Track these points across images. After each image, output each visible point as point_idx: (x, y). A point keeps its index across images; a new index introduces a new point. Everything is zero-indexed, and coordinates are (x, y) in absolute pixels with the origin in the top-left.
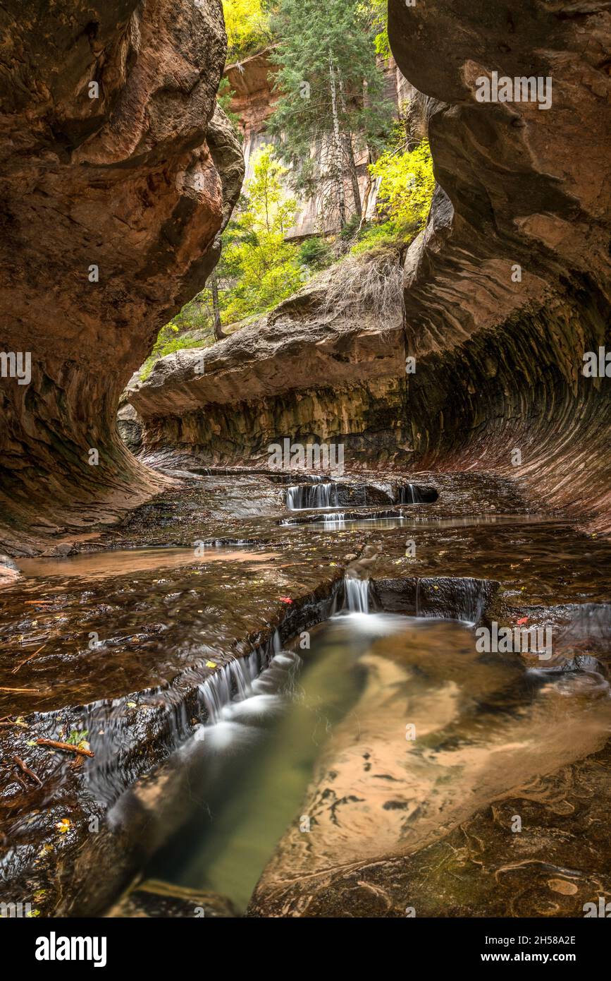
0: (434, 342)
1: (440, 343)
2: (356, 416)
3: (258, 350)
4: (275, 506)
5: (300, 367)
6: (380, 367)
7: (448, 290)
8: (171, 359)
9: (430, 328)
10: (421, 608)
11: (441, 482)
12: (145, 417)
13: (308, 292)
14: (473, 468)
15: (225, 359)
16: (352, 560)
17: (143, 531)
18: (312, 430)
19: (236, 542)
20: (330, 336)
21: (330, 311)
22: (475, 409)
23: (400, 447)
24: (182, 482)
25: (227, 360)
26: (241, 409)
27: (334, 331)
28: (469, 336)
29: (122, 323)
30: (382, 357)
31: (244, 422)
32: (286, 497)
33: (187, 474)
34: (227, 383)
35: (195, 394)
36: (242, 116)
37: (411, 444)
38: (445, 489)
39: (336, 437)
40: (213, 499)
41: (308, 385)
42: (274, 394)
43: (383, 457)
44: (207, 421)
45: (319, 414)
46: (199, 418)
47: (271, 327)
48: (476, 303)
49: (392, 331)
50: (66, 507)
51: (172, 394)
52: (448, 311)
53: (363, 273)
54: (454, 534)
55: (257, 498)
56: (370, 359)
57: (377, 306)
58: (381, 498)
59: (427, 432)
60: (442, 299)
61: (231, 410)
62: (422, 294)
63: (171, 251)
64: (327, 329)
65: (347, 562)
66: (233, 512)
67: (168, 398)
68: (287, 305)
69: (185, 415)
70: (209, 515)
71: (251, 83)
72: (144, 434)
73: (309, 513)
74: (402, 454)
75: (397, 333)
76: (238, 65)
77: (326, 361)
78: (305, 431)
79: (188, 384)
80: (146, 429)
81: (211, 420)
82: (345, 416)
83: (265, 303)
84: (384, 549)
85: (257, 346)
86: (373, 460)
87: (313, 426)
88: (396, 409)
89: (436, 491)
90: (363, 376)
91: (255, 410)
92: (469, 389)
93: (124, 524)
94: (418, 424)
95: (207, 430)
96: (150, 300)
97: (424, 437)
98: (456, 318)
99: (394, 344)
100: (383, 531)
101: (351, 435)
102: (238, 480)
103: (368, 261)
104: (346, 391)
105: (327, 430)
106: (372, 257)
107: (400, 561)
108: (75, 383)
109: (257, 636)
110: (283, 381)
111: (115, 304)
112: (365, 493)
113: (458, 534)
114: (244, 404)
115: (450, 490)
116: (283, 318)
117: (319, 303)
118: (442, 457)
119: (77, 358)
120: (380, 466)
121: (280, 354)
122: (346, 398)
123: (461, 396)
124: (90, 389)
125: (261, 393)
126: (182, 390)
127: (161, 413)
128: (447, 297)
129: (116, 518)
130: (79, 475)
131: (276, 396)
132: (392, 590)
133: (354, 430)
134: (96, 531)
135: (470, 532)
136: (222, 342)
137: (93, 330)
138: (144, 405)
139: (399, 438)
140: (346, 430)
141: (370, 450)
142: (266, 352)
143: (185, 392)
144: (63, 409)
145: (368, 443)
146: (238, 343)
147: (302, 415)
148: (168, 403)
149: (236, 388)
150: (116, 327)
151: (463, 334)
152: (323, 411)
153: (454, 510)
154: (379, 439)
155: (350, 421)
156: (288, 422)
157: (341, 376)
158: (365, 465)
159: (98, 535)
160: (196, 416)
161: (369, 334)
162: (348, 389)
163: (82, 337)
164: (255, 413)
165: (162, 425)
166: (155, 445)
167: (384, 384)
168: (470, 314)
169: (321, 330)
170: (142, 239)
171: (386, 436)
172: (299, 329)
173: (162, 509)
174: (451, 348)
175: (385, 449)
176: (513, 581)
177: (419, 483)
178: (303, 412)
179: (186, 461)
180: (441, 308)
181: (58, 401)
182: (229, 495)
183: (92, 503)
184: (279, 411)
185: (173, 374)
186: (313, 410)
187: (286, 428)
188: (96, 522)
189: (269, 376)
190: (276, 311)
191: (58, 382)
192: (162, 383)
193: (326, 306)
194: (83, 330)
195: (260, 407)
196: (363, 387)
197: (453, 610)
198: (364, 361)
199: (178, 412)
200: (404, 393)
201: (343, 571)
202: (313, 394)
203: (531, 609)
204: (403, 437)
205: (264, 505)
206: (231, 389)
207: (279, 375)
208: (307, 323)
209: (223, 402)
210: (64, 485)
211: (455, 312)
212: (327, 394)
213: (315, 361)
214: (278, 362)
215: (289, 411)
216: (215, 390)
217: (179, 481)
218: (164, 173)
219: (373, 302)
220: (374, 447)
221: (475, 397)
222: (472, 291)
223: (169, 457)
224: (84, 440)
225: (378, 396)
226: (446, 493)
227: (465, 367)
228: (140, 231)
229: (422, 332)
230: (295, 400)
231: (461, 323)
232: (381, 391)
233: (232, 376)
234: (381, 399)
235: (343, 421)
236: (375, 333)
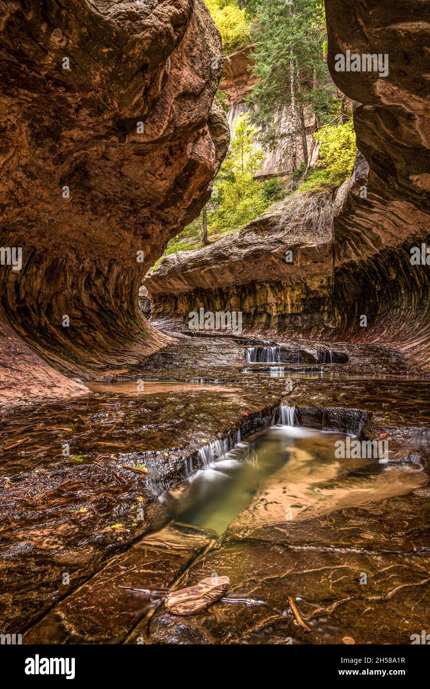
0: (353, 254)
1: (358, 255)
2: (296, 301)
3: (231, 254)
4: (239, 360)
5: (260, 267)
6: (315, 269)
7: (364, 220)
8: (174, 257)
9: (351, 244)
10: (325, 426)
11: (351, 350)
12: (153, 295)
13: (268, 216)
14: (376, 342)
15: (209, 259)
16: (286, 395)
17: (154, 370)
18: (265, 309)
19: (214, 380)
20: (281, 246)
21: (282, 229)
22: (380, 301)
23: (326, 324)
24: (178, 340)
25: (211, 260)
26: (218, 293)
27: (284, 244)
28: (378, 251)
29: (146, 236)
30: (316, 262)
31: (219, 302)
32: (246, 354)
33: (181, 335)
34: (209, 275)
35: (188, 281)
36: (228, 92)
37: (334, 323)
38: (353, 355)
39: (282, 315)
40: (198, 353)
41: (264, 279)
42: (241, 283)
43: (314, 331)
44: (195, 300)
45: (271, 299)
46: (189, 298)
47: (241, 239)
48: (383, 229)
49: (325, 245)
50: (107, 352)
51: (172, 281)
52: (364, 233)
53: (307, 205)
54: (353, 384)
55: (227, 354)
56: (308, 263)
57: (315, 227)
58: (310, 359)
59: (346, 315)
60: (360, 225)
61: (212, 293)
62: (346, 221)
63: (180, 193)
64: (279, 241)
65: (283, 396)
66: (211, 362)
67: (169, 283)
68: (253, 224)
69: (180, 295)
70: (196, 363)
71: (235, 69)
72: (152, 306)
73: (261, 365)
74: (327, 329)
75: (328, 246)
76: (228, 57)
77: (278, 263)
78: (261, 310)
79: (183, 275)
80: (154, 303)
81: (197, 299)
82: (289, 301)
83: (238, 222)
84: (307, 390)
85: (231, 251)
86: (306, 332)
87: (266, 307)
88: (324, 298)
89: (347, 356)
90: (302, 274)
91: (227, 294)
92: (377, 287)
93: (143, 365)
94: (340, 309)
95: (194, 306)
96: (165, 223)
97: (343, 319)
98: (368, 238)
99: (325, 254)
100: (307, 380)
101: (292, 315)
102: (215, 341)
103: (310, 196)
104: (290, 284)
105: (276, 310)
106: (313, 194)
107: (315, 397)
108: (115, 275)
109: (228, 431)
110: (248, 276)
111: (143, 224)
112: (299, 354)
113: (356, 384)
114: (220, 290)
115: (357, 356)
116: (250, 233)
117: (274, 224)
118: (354, 333)
119: (117, 258)
120: (311, 337)
121: (246, 257)
122: (290, 289)
123: (371, 292)
124: (124, 278)
125: (232, 283)
126: (179, 278)
127: (164, 293)
128: (364, 224)
129: (137, 361)
130: (115, 332)
131: (242, 286)
132: (309, 414)
133: (295, 311)
134: (125, 368)
135: (364, 383)
136: (208, 247)
137: (129, 241)
138: (153, 287)
139: (326, 318)
140: (289, 310)
141: (305, 325)
142: (237, 255)
143: (181, 280)
144: (106, 289)
145: (303, 321)
146: (218, 248)
147: (260, 299)
148: (169, 286)
149: (216, 279)
150: (143, 239)
151: (373, 249)
152: (274, 297)
153: (357, 369)
154: (312, 318)
155: (292, 305)
156: (250, 304)
157: (288, 274)
158: (301, 336)
159: (126, 371)
160: (188, 296)
161: (308, 246)
162: (292, 283)
163: (121, 245)
164: (227, 296)
165: (165, 301)
166: (159, 314)
167: (317, 281)
168: (379, 236)
169: (275, 242)
170: (163, 185)
171: (316, 316)
172: (260, 241)
173: (166, 357)
174: (365, 259)
175: (316, 325)
176: (381, 413)
177: (336, 350)
178: (260, 297)
179: (179, 326)
180: (359, 231)
181: (104, 285)
182: (209, 350)
183: (123, 351)
184: (243, 295)
185: (174, 267)
186: (267, 296)
187: (248, 307)
188: (125, 363)
189: (238, 272)
190: (245, 228)
191: (105, 272)
192: (166, 273)
193: (280, 226)
194: (122, 240)
195: (231, 292)
196: (302, 282)
197: (345, 428)
198: (304, 264)
199: (175, 293)
200: (331, 288)
201: (280, 401)
202: (268, 285)
203: (389, 428)
204: (328, 317)
205: (231, 359)
206: (212, 279)
207: (245, 271)
208: (266, 237)
209: (206, 288)
210: (106, 339)
211: (369, 234)
212: (278, 286)
213: (270, 263)
214: (245, 263)
215: (251, 296)
216: (201, 280)
217: (176, 339)
218: (180, 144)
219: (312, 225)
220: (308, 323)
221: (380, 293)
222: (380, 221)
223: (168, 322)
224: (118, 310)
225: (313, 289)
226: (354, 357)
227: (374, 272)
228: (162, 180)
229: (345, 246)
230: (255, 289)
231: (373, 242)
232: (315, 285)
233: (213, 270)
234: (314, 291)
235: (287, 305)
236: (313, 246)
